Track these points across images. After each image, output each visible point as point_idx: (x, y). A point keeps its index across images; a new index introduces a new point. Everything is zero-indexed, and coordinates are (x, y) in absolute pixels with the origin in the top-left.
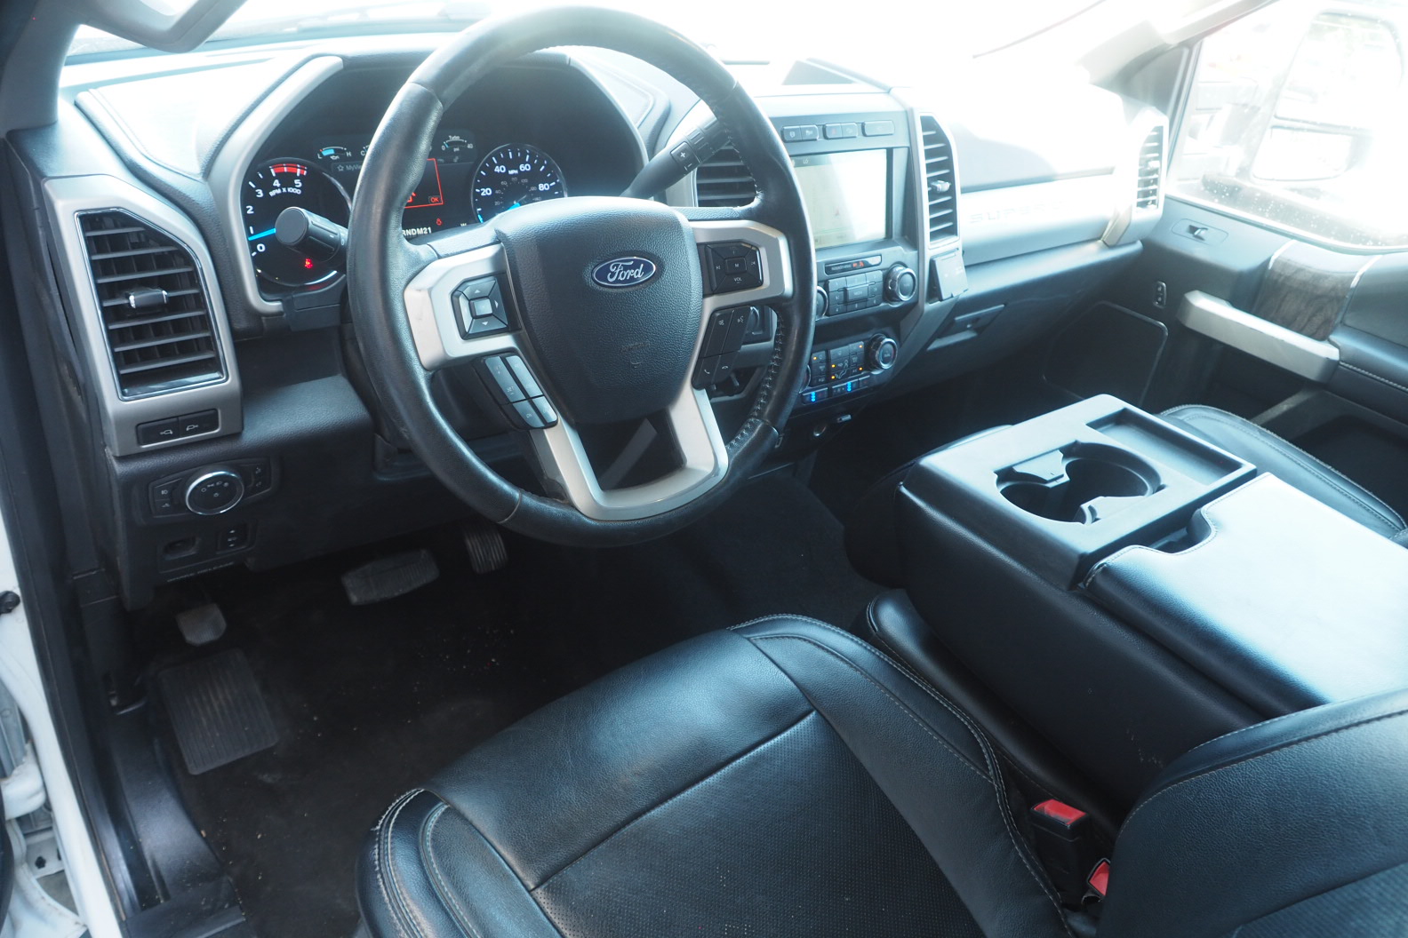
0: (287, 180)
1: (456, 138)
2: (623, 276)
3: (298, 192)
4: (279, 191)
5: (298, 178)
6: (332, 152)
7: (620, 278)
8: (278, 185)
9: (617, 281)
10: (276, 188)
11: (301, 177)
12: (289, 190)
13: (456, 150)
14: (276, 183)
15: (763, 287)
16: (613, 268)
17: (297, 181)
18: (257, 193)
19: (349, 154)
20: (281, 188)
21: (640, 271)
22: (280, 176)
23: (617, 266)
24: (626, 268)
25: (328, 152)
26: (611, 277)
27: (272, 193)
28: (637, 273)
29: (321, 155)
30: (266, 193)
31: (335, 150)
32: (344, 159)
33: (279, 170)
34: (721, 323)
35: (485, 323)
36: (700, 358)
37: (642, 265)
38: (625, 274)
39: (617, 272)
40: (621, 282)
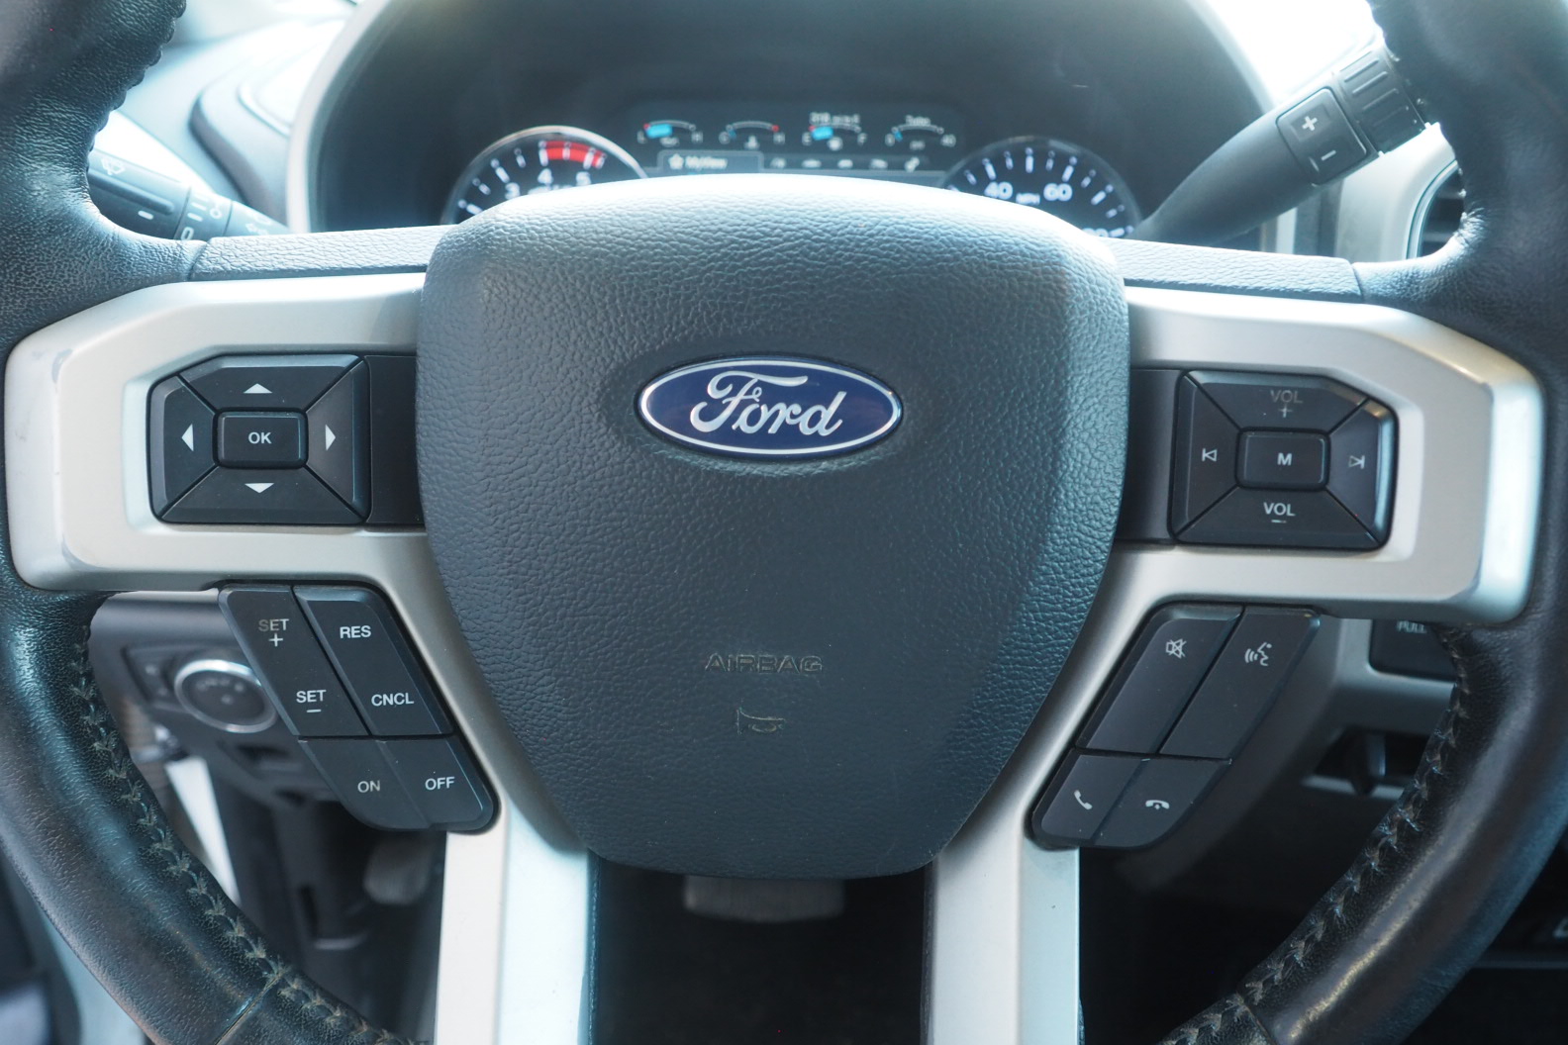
0: (564, 173)
1: (921, 122)
2: (753, 418)
5: (583, 171)
6: (665, 130)
7: (742, 423)
8: (547, 180)
9: (726, 434)
10: (542, 185)
11: (591, 171)
13: (916, 144)
14: (544, 178)
15: (1384, 556)
16: (721, 386)
17: (580, 177)
18: (507, 192)
19: (696, 137)
20: (550, 186)
21: (827, 414)
22: (553, 165)
23: (738, 383)
24: (772, 395)
25: (658, 130)
26: (705, 416)
28: (815, 420)
29: (645, 135)
31: (672, 128)
32: (684, 146)
33: (554, 154)
34: (1176, 648)
35: (259, 487)
36: (1074, 746)
37: (840, 397)
38: (765, 414)
39: (735, 402)
40: (739, 438)
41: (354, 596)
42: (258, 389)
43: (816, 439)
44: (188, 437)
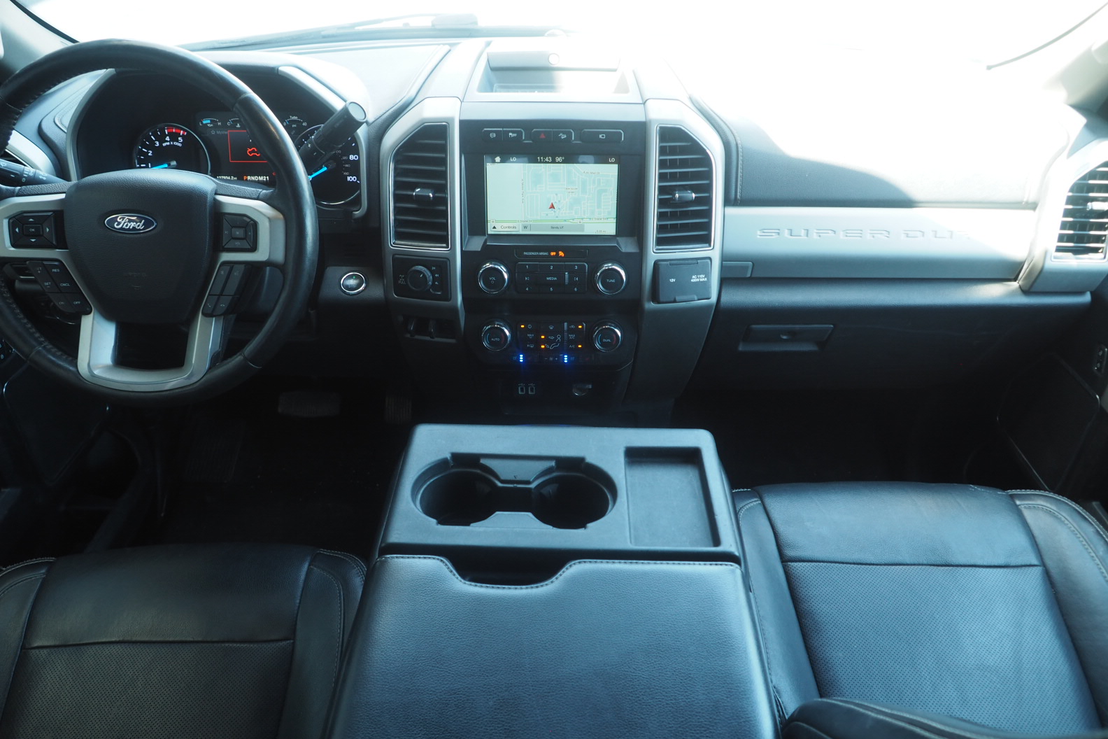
0: (174, 137)
1: (295, 118)
2: (127, 226)
3: (180, 145)
4: (168, 144)
5: (180, 136)
6: (209, 121)
7: (124, 227)
8: (169, 140)
10: (167, 141)
11: (183, 136)
12: (175, 143)
13: (293, 126)
14: (168, 139)
15: (259, 252)
16: (120, 219)
17: (179, 139)
18: (155, 144)
19: (219, 124)
20: (170, 141)
21: (141, 224)
22: (170, 134)
23: (123, 218)
24: (130, 221)
25: (206, 121)
26: (117, 225)
27: (164, 145)
28: (139, 226)
29: (202, 123)
30: (161, 144)
31: (211, 120)
32: (216, 127)
33: (170, 130)
34: (222, 272)
35: (33, 240)
36: (209, 295)
37: (143, 221)
38: (129, 225)
39: (123, 222)
40: (124, 229)
41: (56, 263)
42: (31, 220)
43: (140, 230)
44: (17, 230)
